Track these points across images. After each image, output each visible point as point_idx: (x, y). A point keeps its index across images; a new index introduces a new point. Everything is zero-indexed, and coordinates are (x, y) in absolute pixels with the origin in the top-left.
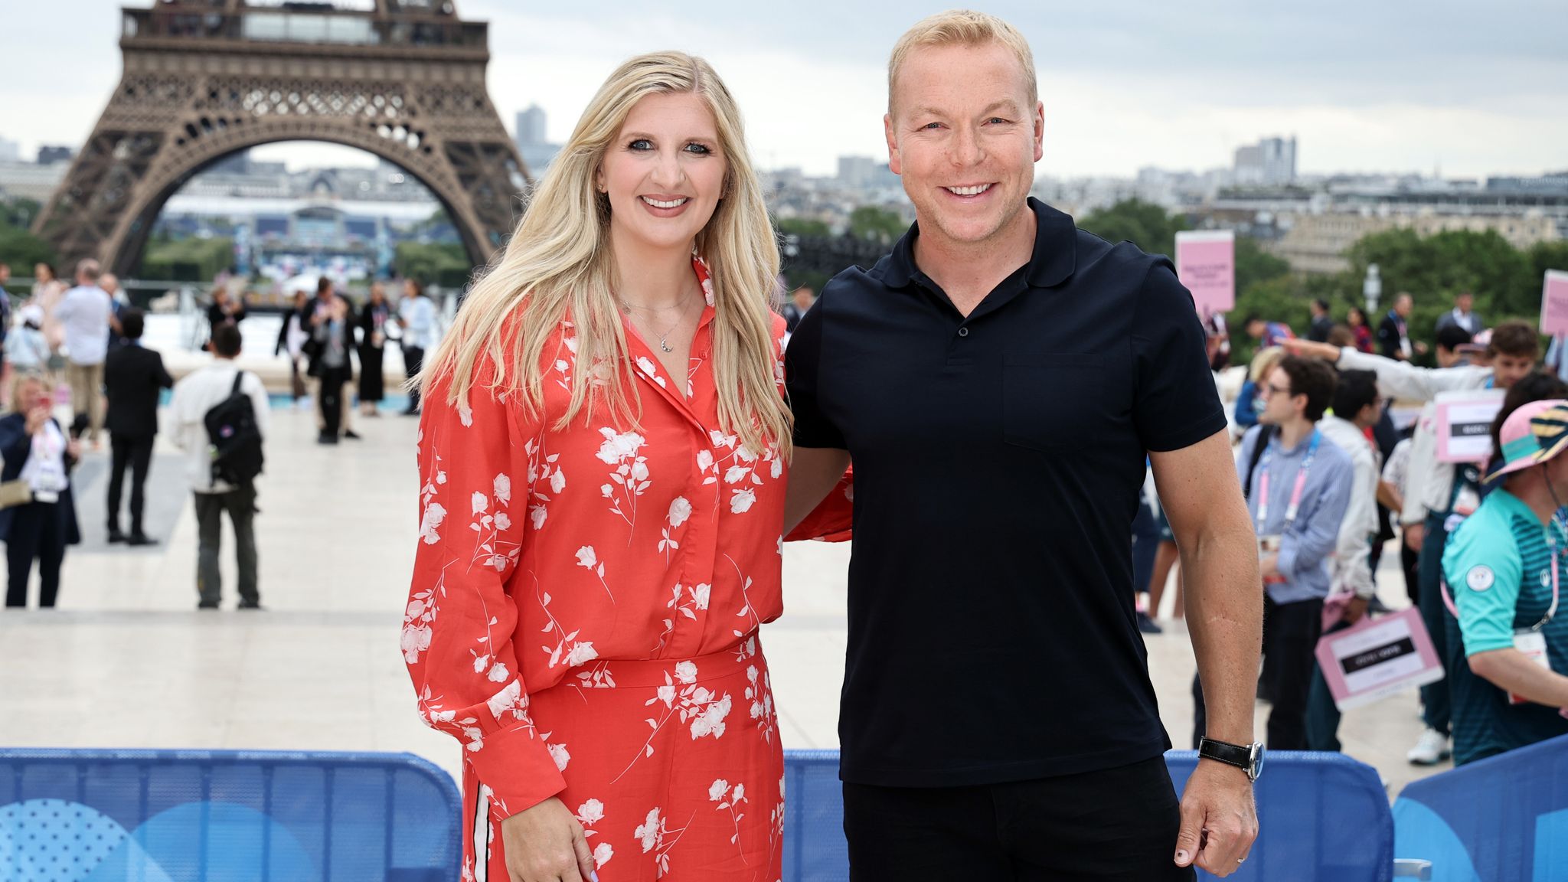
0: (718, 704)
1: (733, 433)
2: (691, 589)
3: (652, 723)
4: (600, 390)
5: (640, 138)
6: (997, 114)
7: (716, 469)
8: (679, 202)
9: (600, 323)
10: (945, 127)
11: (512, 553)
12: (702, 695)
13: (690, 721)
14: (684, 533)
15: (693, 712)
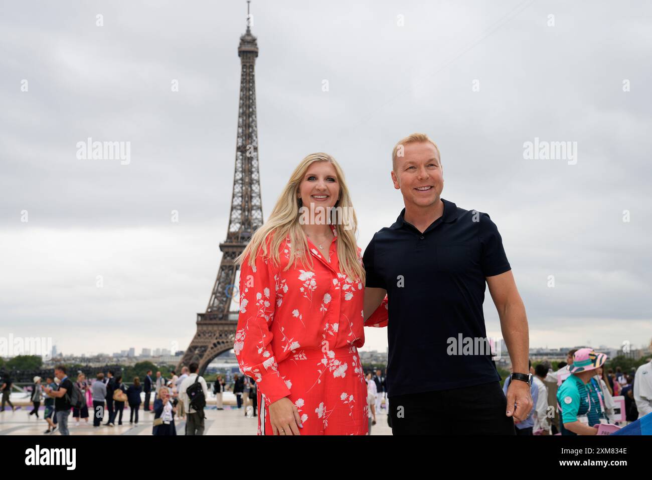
0: (343, 366)
1: (345, 274)
2: (332, 325)
3: (320, 371)
4: (299, 258)
5: (311, 176)
6: (432, 163)
7: (339, 285)
8: (325, 197)
9: (299, 238)
10: (415, 168)
11: (271, 315)
12: (337, 363)
13: (333, 371)
14: (329, 306)
15: (334, 368)
